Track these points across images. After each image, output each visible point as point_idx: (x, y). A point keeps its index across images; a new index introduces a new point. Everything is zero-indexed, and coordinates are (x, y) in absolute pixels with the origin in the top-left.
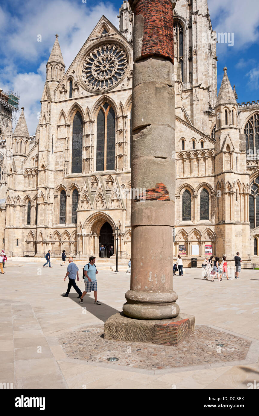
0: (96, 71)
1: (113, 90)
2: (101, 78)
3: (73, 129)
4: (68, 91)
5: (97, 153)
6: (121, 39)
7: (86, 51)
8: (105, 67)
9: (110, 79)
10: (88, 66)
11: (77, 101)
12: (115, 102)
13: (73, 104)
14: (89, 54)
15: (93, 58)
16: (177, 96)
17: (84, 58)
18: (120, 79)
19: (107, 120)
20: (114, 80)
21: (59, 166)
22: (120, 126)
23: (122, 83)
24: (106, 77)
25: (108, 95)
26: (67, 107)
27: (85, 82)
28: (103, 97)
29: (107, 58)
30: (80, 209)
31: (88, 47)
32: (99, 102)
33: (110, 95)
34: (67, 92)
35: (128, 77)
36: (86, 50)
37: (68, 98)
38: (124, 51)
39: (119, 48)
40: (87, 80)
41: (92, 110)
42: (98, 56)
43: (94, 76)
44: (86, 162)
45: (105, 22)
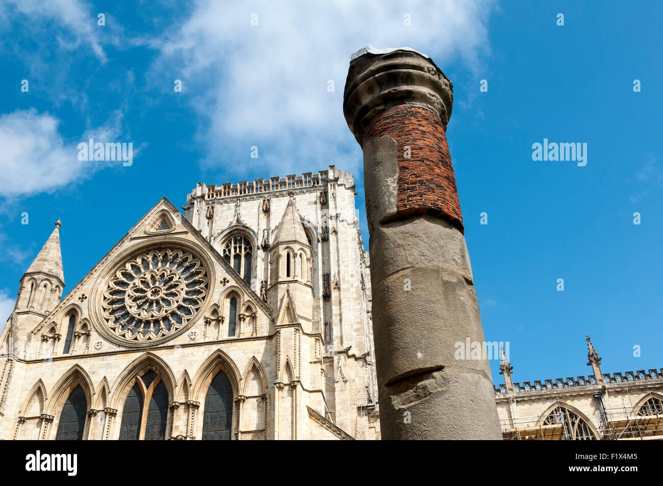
0: (135, 300)
1: (170, 343)
2: (145, 315)
4: (64, 338)
6: (197, 242)
7: (119, 259)
8: (155, 292)
9: (165, 319)
10: (118, 288)
11: (82, 363)
12: (173, 370)
13: (70, 367)
14: (124, 265)
15: (131, 274)
16: (314, 364)
17: (113, 271)
18: (188, 320)
19: (147, 411)
20: (173, 321)
22: (177, 427)
23: (193, 330)
24: (156, 314)
25: (157, 353)
26: (54, 374)
27: (107, 320)
28: (145, 357)
29: (162, 276)
31: (126, 250)
32: (135, 367)
33: (162, 355)
34: (59, 339)
35: (205, 318)
36: (118, 256)
37: (61, 354)
38: (201, 265)
39: (190, 258)
40: (113, 317)
41: (115, 387)
42: (143, 270)
43: (130, 311)
45: (166, 208)
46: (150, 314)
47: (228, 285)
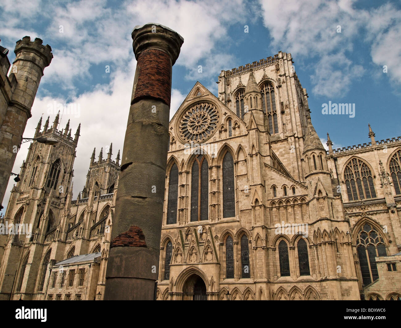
0: (191, 126)
1: (206, 142)
2: (195, 132)
3: (170, 179)
5: (191, 203)
6: (213, 99)
8: (199, 122)
9: (203, 133)
10: (184, 122)
11: (174, 154)
13: (170, 156)
14: (185, 113)
15: (188, 116)
17: (181, 116)
18: (212, 132)
19: (201, 171)
20: (207, 133)
22: (212, 176)
23: (214, 136)
24: (200, 131)
27: (182, 136)
29: (201, 115)
30: (173, 263)
31: (185, 107)
35: (219, 130)
36: (183, 109)
38: (216, 108)
39: (211, 105)
40: (184, 135)
41: (187, 162)
42: (193, 114)
43: (190, 131)
44: (181, 212)
45: (199, 86)
46: (198, 132)
47: (227, 115)
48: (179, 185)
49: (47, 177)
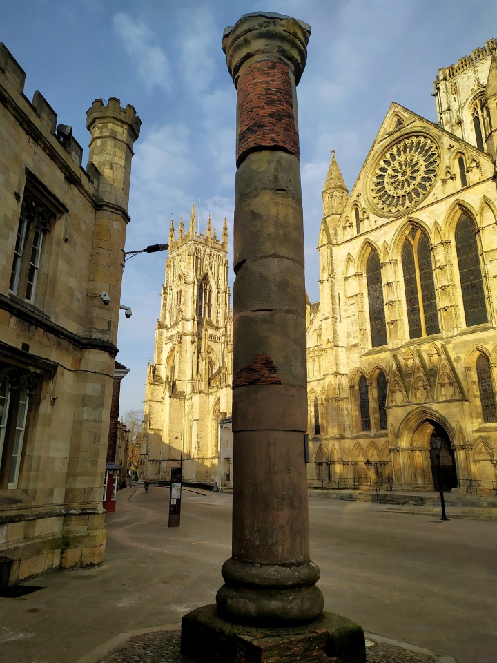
0: (392, 184)
1: (421, 206)
2: (400, 193)
3: (367, 278)
4: (355, 224)
5: (408, 310)
6: (424, 125)
7: (374, 160)
8: (404, 174)
9: (414, 190)
10: (379, 180)
11: (369, 236)
12: (427, 223)
13: (363, 241)
14: (378, 163)
15: (385, 167)
17: (372, 170)
18: (430, 186)
19: (417, 255)
20: (420, 190)
21: (352, 338)
22: (439, 260)
23: (434, 191)
24: (407, 189)
25: (413, 215)
26: (355, 248)
27: (378, 204)
28: (406, 221)
29: (406, 160)
30: (390, 405)
31: (377, 152)
32: (401, 229)
33: (417, 215)
34: (352, 226)
35: (442, 179)
36: (373, 158)
37: (356, 234)
38: (432, 141)
39: (422, 139)
40: (380, 202)
41: (392, 245)
42: (391, 162)
43: (391, 193)
44: (392, 327)
45: (396, 109)
46: (404, 191)
47: (453, 149)
48: (383, 285)
49: (195, 302)
